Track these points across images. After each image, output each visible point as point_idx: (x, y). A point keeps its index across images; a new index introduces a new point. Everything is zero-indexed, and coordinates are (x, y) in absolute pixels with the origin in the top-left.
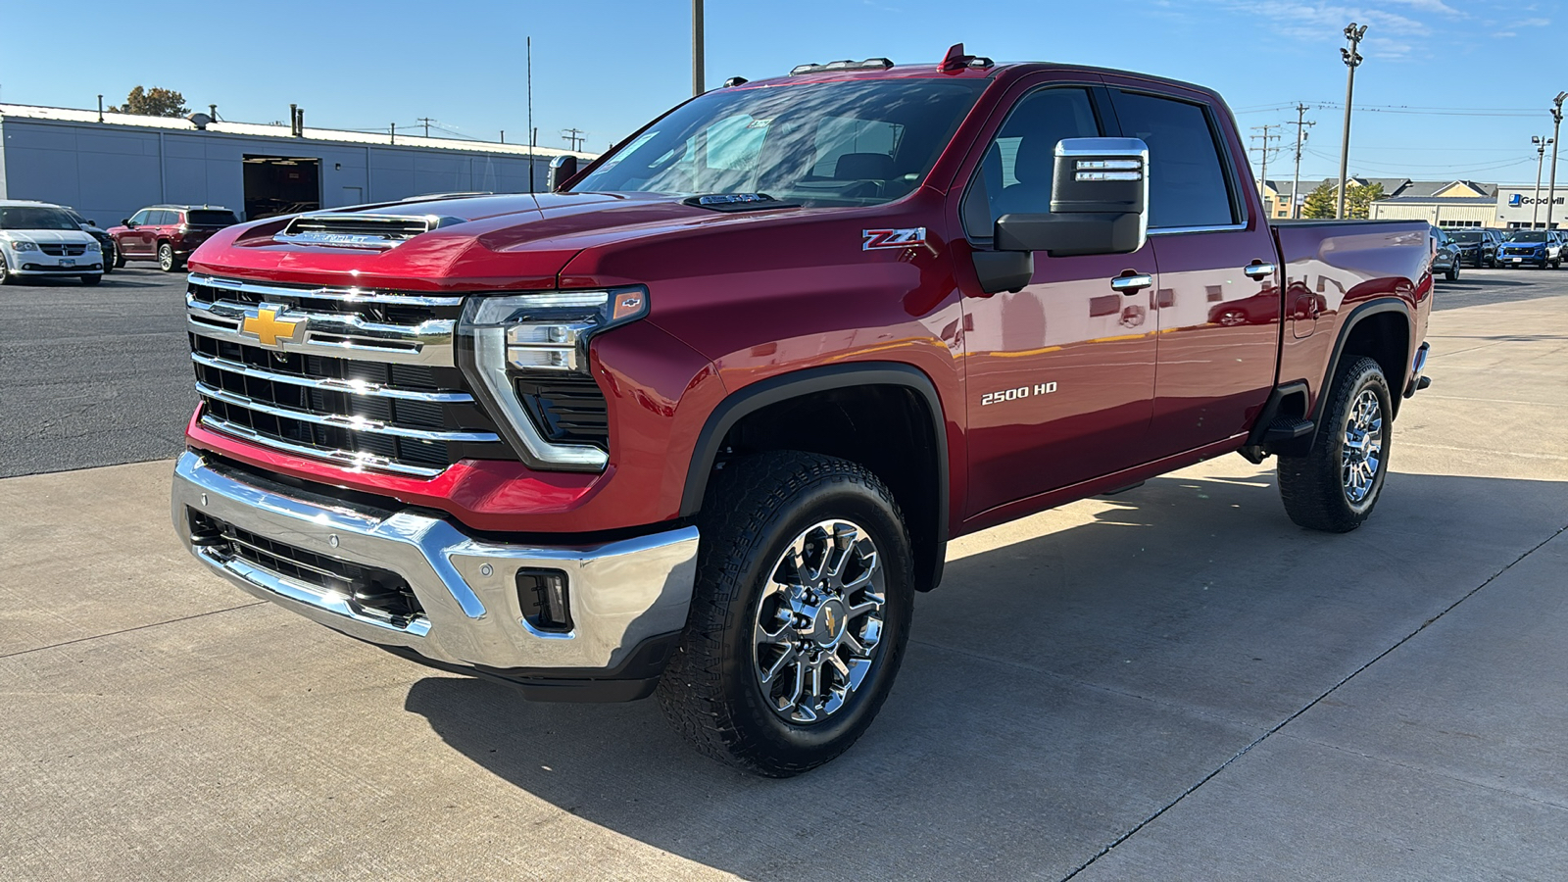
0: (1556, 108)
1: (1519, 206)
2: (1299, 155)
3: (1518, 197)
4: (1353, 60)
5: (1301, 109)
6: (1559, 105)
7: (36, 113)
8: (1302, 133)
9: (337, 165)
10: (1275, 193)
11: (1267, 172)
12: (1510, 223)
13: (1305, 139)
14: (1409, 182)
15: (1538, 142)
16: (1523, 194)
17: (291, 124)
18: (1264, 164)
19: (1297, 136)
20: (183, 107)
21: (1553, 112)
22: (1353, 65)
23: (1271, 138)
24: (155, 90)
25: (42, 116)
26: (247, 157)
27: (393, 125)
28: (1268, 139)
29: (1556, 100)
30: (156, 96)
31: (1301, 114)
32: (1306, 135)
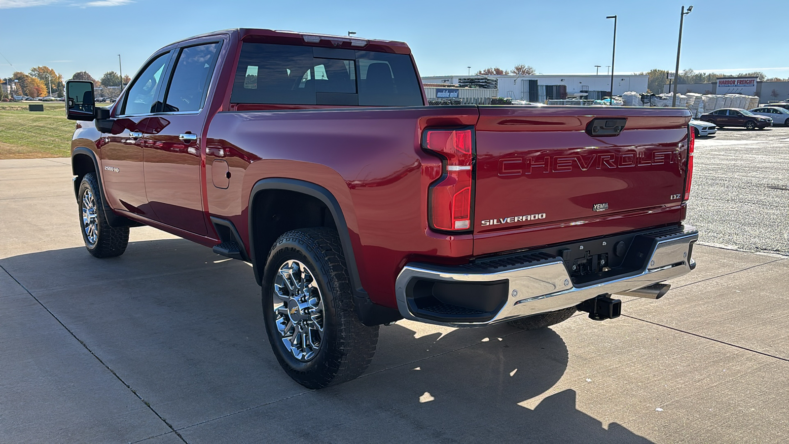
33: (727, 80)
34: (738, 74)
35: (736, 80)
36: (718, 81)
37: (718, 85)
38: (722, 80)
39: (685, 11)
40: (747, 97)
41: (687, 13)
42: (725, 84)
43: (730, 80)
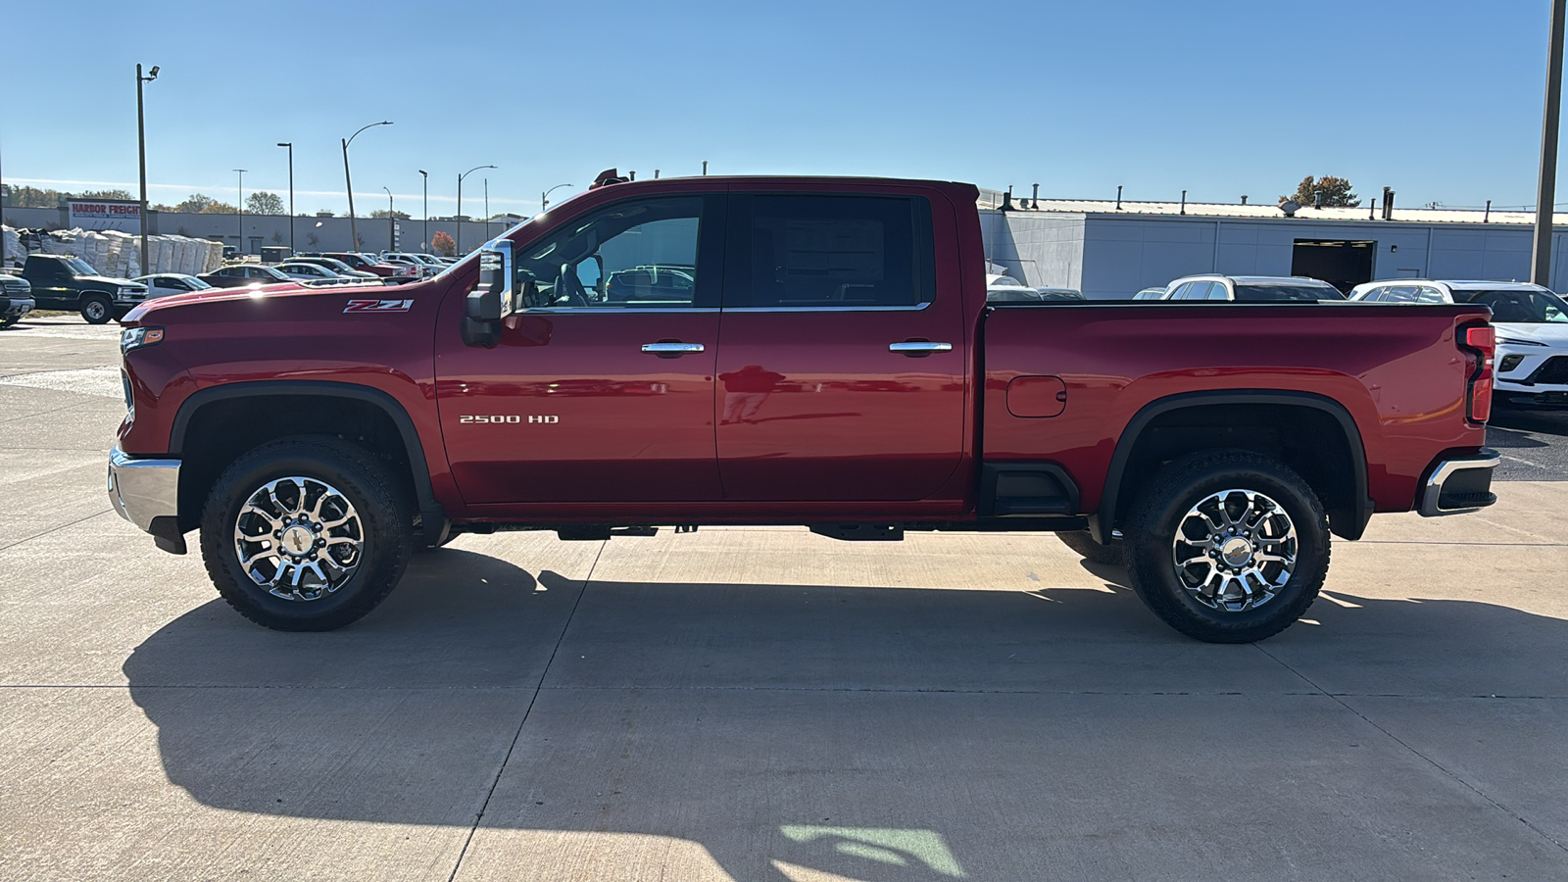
7: (1146, 209)
9: (1393, 247)
17: (1382, 207)
20: (1348, 193)
24: (1325, 179)
25: (1159, 211)
26: (1296, 241)
27: (1489, 202)
30: (1325, 184)
33: (89, 204)
34: (83, 192)
35: (107, 205)
36: (70, 204)
37: (71, 212)
38: (79, 203)
39: (145, 74)
40: (205, 241)
41: (149, 79)
42: (86, 211)
43: (94, 204)
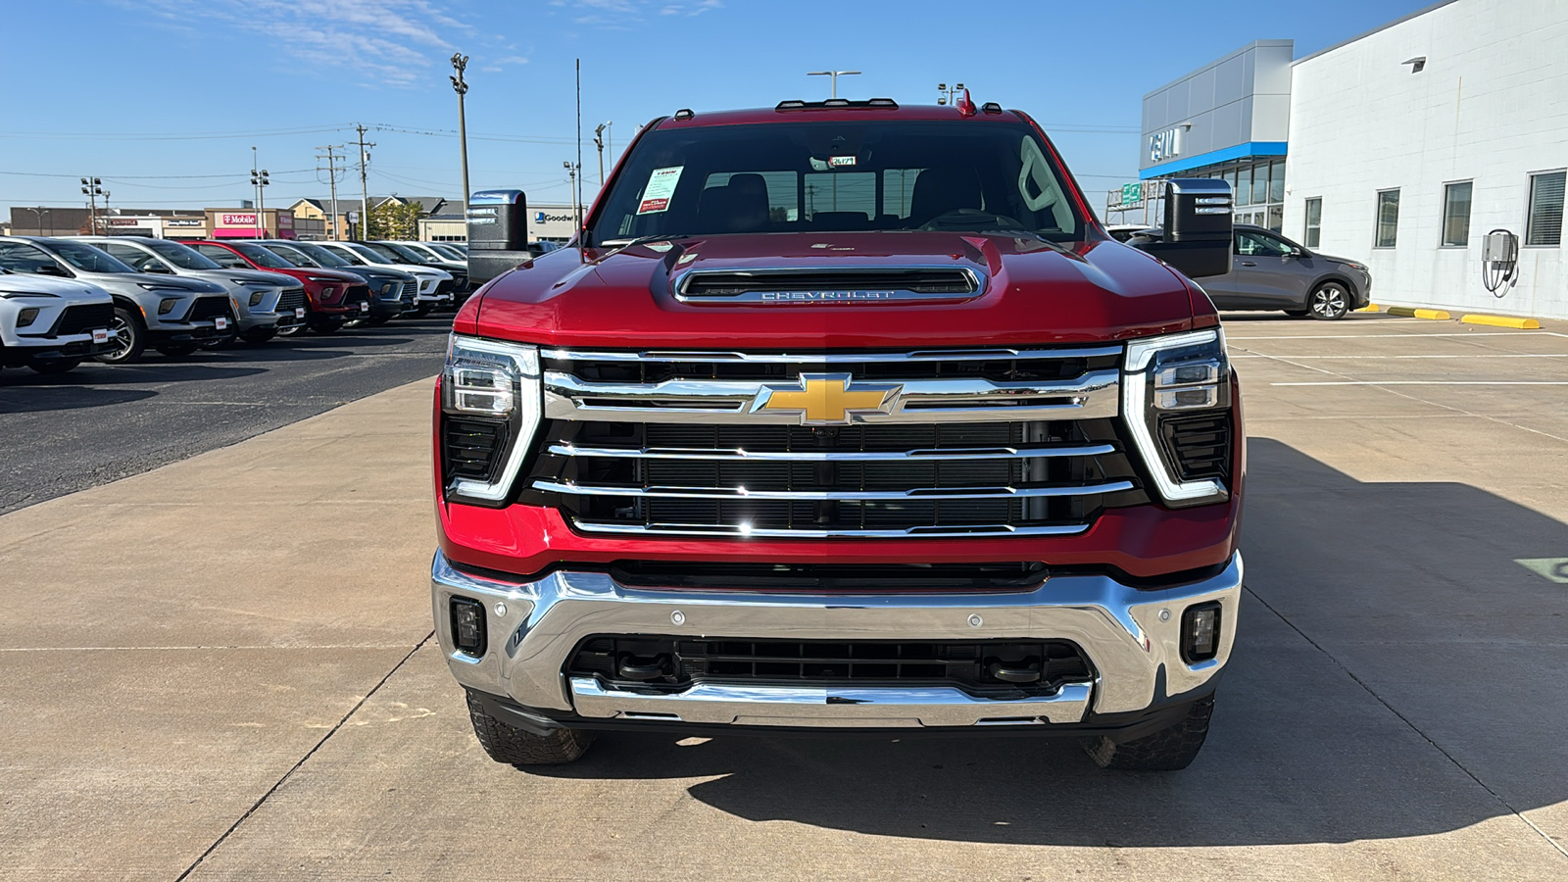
0: (598, 138)
1: (543, 223)
2: (364, 175)
3: (542, 214)
4: (461, 89)
5: (360, 130)
6: (600, 136)
8: (365, 154)
10: (322, 211)
11: (338, 191)
12: (538, 238)
13: (368, 159)
14: (443, 201)
15: (568, 167)
16: (546, 212)
18: (333, 183)
19: (360, 157)
21: (596, 141)
22: (462, 93)
23: (337, 158)
28: (334, 159)
29: (597, 131)
31: (361, 135)
32: (369, 155)
